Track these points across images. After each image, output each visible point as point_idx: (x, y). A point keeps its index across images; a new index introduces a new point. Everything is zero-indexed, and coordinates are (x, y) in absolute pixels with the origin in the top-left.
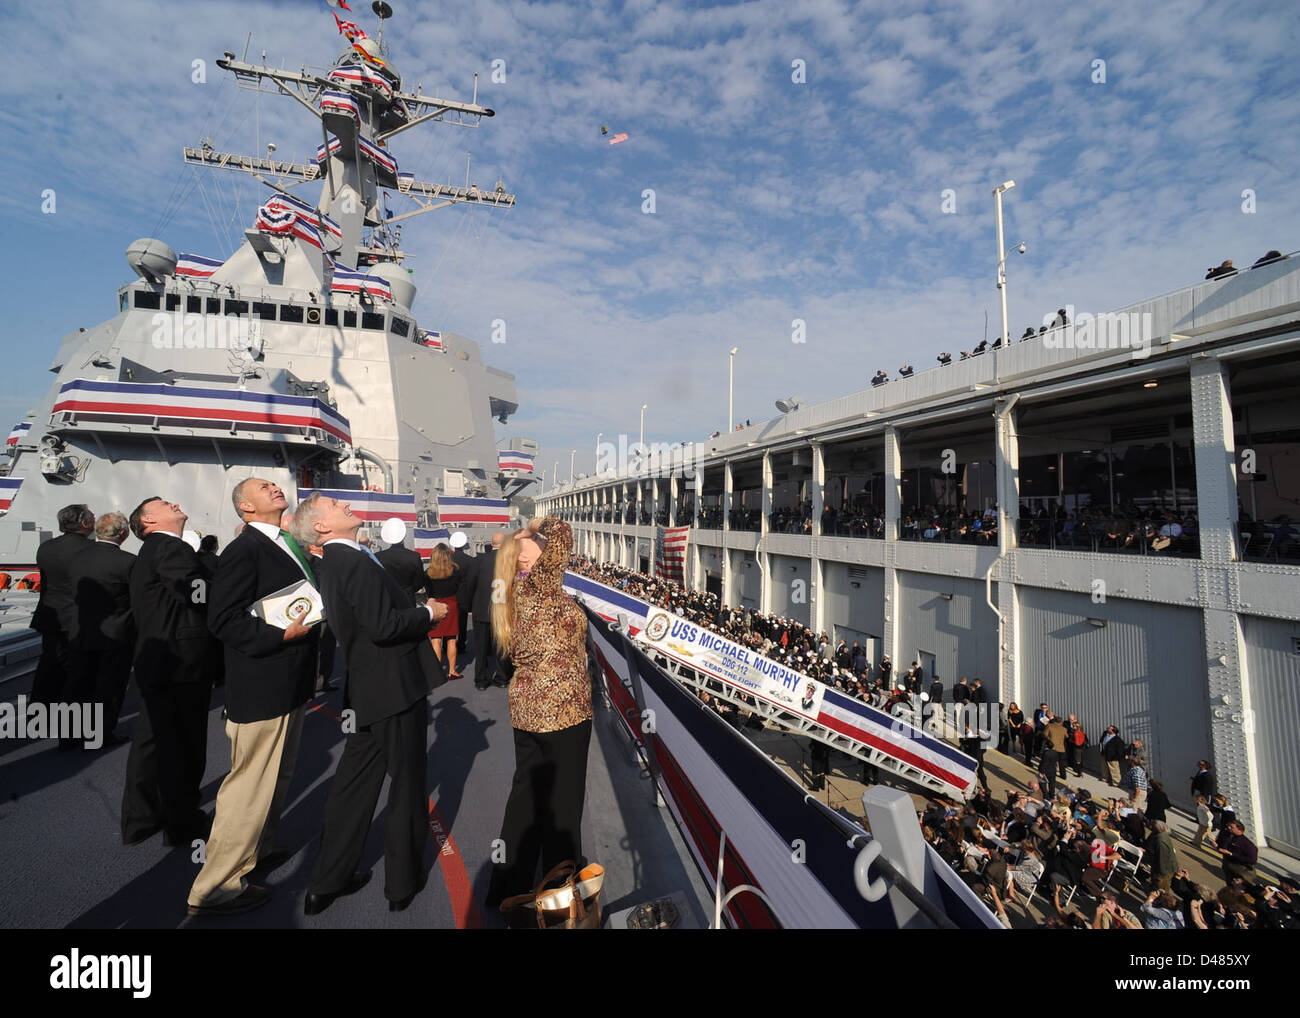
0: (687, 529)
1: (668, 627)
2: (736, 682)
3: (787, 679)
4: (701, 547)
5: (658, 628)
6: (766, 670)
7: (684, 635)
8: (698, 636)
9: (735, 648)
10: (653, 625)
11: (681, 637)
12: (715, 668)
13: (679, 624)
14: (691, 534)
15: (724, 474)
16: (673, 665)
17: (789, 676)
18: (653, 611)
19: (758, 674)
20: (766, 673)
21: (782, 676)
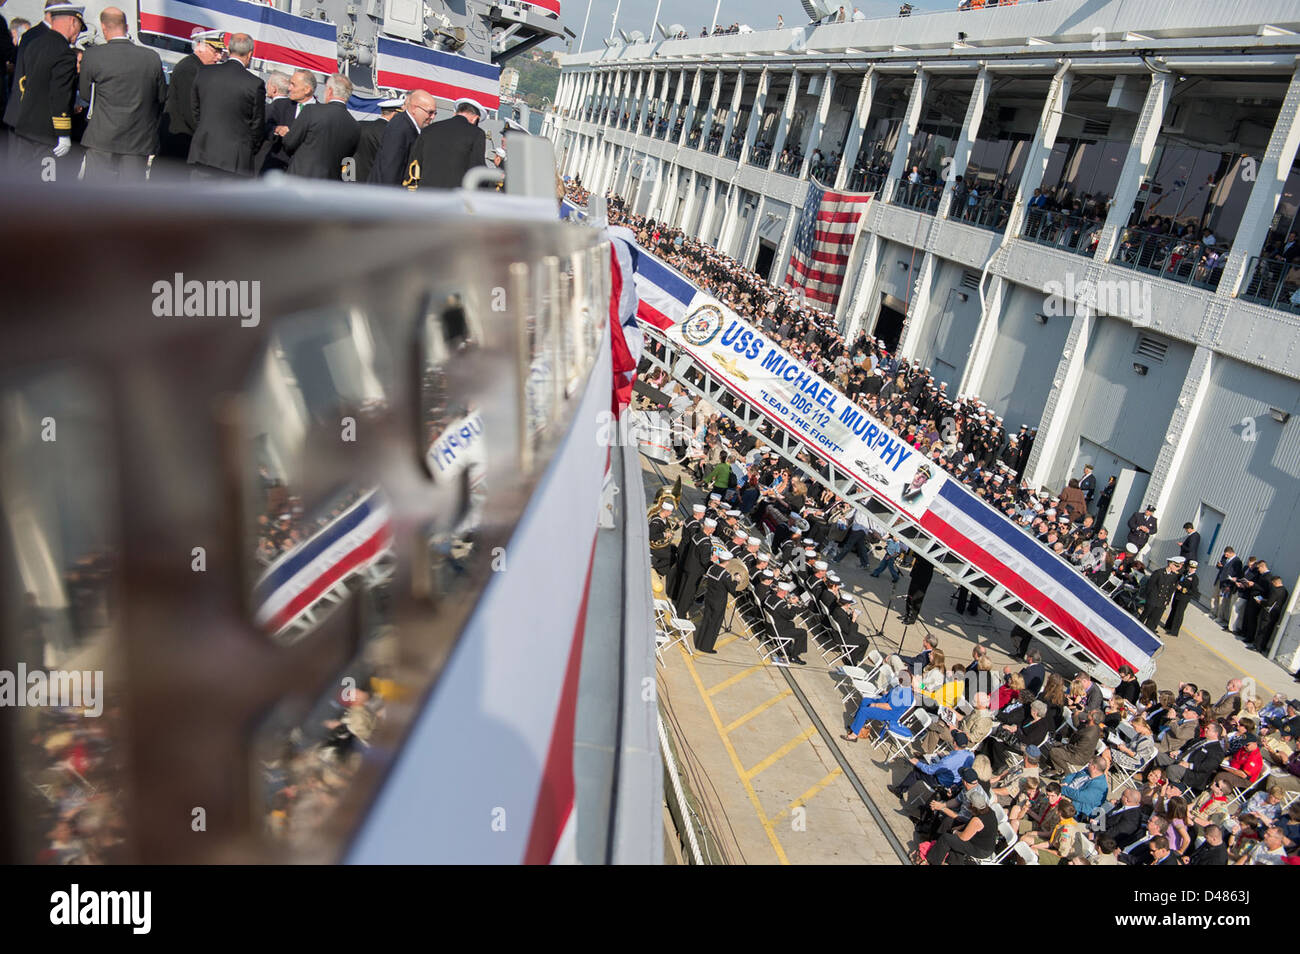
0: (865, 200)
1: (718, 330)
2: (806, 435)
3: (888, 449)
4: (885, 243)
5: (703, 326)
6: (859, 428)
7: (741, 346)
8: (763, 353)
9: (817, 384)
10: (696, 320)
11: (736, 349)
12: (778, 406)
13: (737, 328)
14: (873, 212)
15: (969, 93)
16: (714, 387)
17: (893, 447)
18: (702, 298)
19: (845, 432)
20: (858, 433)
21: (881, 444)
